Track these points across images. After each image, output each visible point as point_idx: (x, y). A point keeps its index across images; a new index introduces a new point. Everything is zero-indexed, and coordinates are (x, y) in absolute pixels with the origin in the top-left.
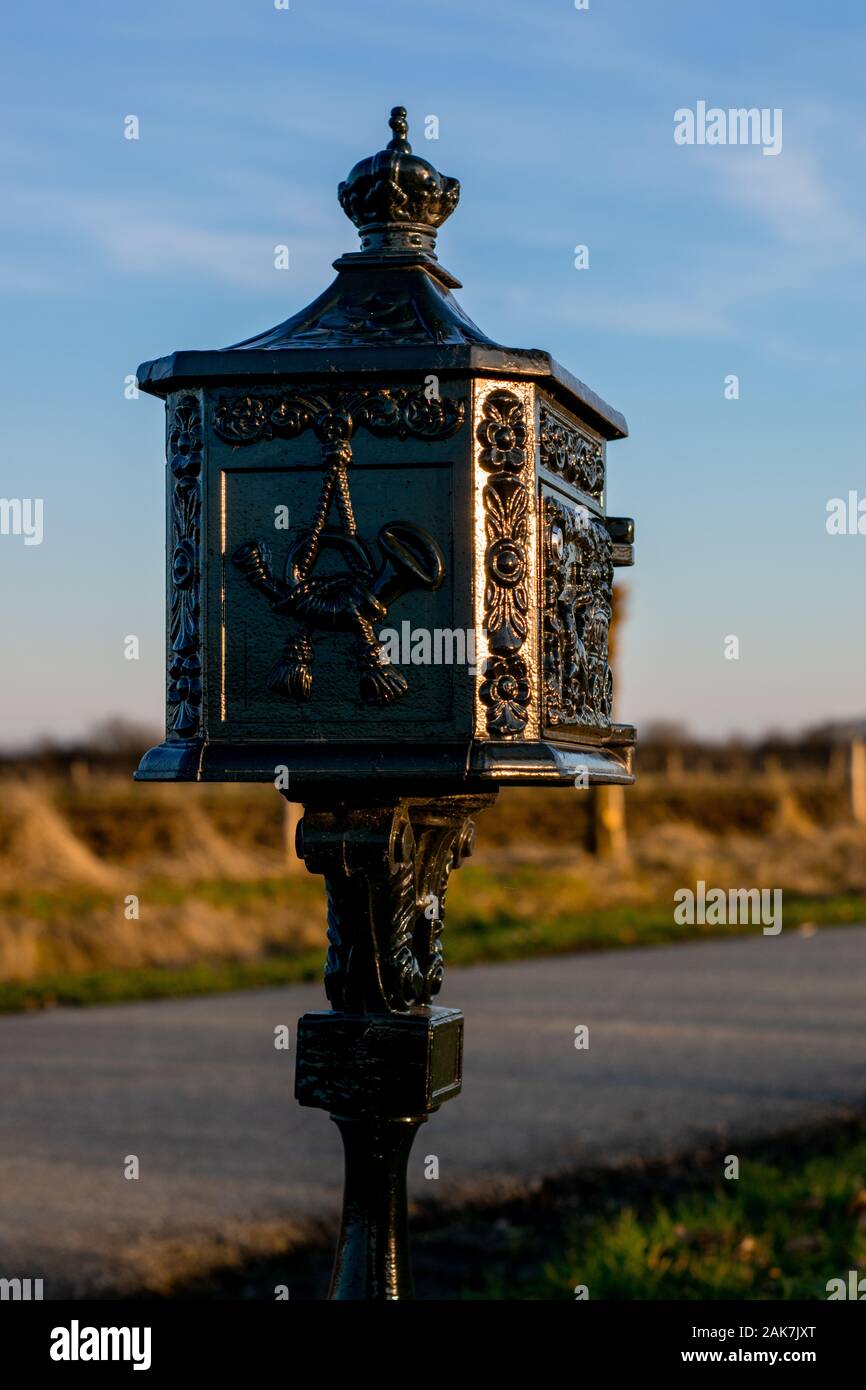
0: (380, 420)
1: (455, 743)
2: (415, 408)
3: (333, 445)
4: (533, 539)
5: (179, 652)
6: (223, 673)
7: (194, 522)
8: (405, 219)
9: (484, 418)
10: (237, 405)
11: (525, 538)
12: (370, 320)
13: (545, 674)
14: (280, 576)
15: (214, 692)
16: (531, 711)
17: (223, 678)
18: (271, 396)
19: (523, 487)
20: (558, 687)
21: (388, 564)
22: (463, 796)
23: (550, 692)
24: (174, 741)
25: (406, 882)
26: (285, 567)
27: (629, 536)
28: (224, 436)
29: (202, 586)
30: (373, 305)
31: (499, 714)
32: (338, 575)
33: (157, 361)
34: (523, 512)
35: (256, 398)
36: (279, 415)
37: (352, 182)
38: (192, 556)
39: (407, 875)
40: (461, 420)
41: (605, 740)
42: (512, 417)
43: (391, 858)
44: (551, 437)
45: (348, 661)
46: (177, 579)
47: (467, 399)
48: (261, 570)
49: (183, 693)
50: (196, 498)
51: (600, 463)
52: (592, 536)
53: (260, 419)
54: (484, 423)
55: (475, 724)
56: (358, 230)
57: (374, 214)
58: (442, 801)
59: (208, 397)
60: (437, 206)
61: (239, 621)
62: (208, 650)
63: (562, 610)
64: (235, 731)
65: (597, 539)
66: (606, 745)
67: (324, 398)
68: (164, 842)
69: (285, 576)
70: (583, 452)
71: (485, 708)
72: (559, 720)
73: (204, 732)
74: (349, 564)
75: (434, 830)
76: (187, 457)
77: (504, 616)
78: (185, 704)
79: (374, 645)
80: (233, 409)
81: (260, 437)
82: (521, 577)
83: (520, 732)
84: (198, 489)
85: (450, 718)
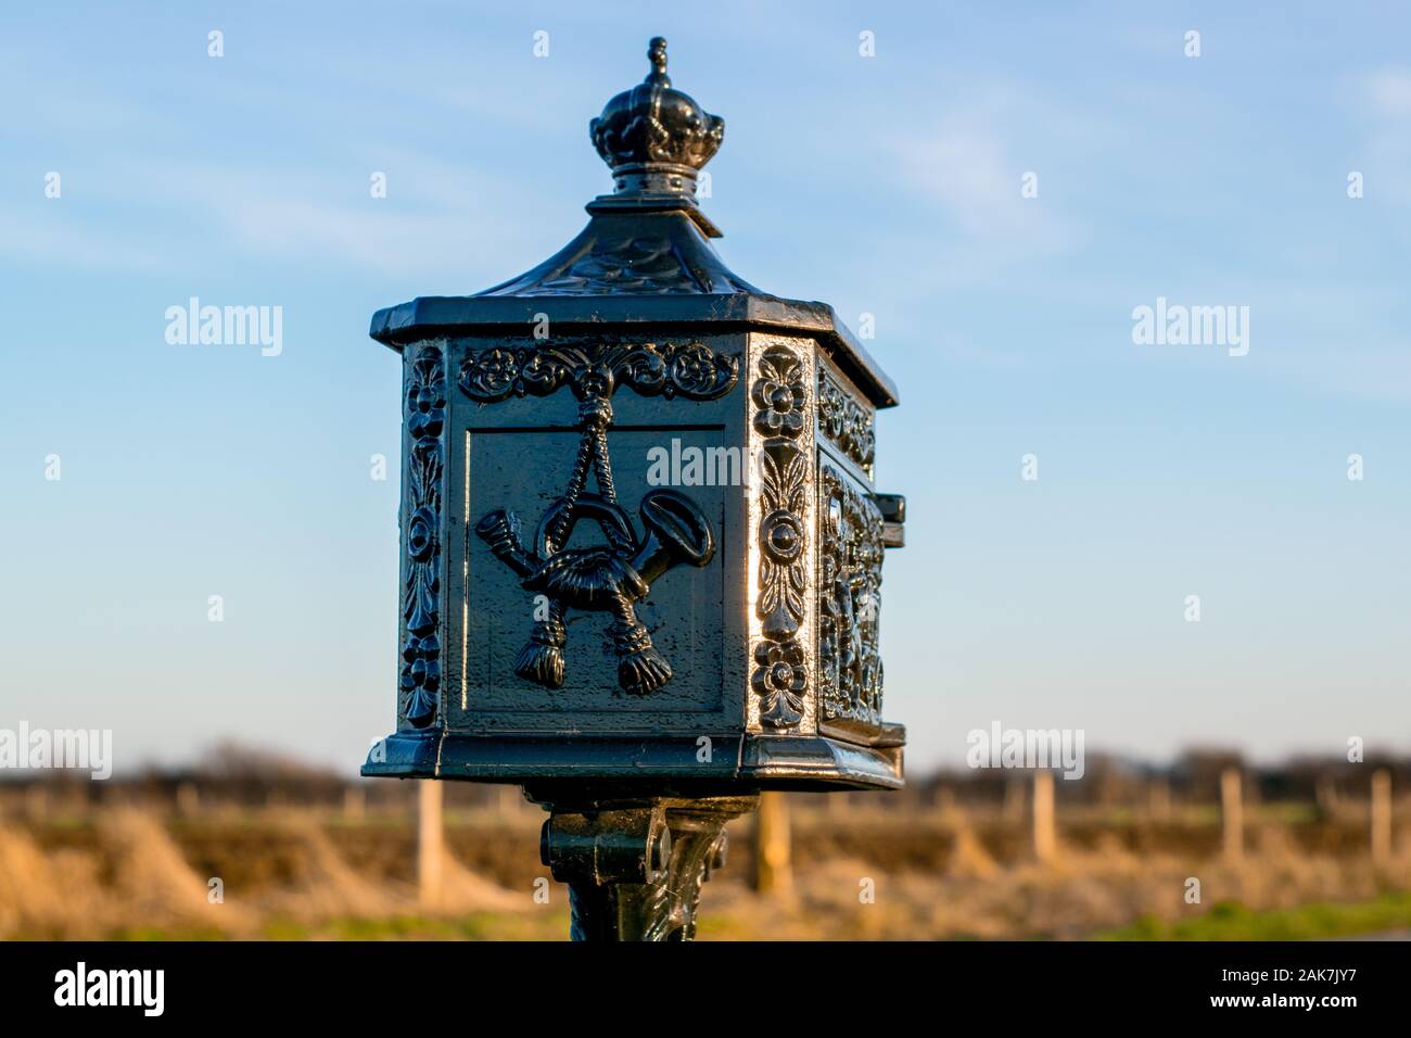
0: (645, 376)
1: (725, 736)
2: (683, 364)
3: (593, 404)
4: (811, 511)
5: (414, 632)
6: (465, 656)
7: (434, 487)
8: (664, 159)
9: (760, 377)
10: (485, 357)
11: (802, 509)
12: (629, 268)
13: (822, 661)
14: (530, 548)
15: (454, 678)
16: (808, 703)
17: (465, 661)
18: (522, 349)
19: (801, 454)
20: (834, 677)
21: (652, 535)
22: (723, 798)
23: (826, 682)
24: (407, 732)
25: (660, 894)
26: (536, 538)
27: (901, 515)
28: (470, 393)
29: (442, 558)
30: (631, 253)
31: (773, 705)
32: (593, 549)
33: (396, 308)
34: (801, 482)
35: (506, 350)
36: (532, 370)
37: (607, 119)
38: (432, 524)
39: (661, 885)
40: (735, 378)
41: (874, 739)
42: (790, 377)
43: (648, 865)
44: (829, 400)
45: (605, 643)
46: (414, 550)
47: (741, 355)
48: (509, 542)
49: (419, 678)
50: (437, 460)
51: (871, 433)
52: (864, 513)
53: (511, 374)
54: (760, 382)
55: (747, 716)
56: (612, 171)
57: (631, 153)
58: (701, 803)
59: (452, 348)
60: (700, 146)
61: (483, 599)
62: (448, 629)
63: (839, 593)
64: (477, 721)
65: (869, 517)
66: (875, 746)
67: (582, 351)
68: (285, 874)
69: (536, 548)
70: (857, 420)
71: (758, 697)
72: (837, 713)
73: (442, 721)
74: (608, 536)
75: (690, 837)
76: (428, 415)
77: (779, 597)
78: (421, 689)
79: (635, 627)
80: (480, 363)
81: (510, 394)
82: (798, 553)
83: (795, 725)
84: (440, 451)
85: (718, 709)
